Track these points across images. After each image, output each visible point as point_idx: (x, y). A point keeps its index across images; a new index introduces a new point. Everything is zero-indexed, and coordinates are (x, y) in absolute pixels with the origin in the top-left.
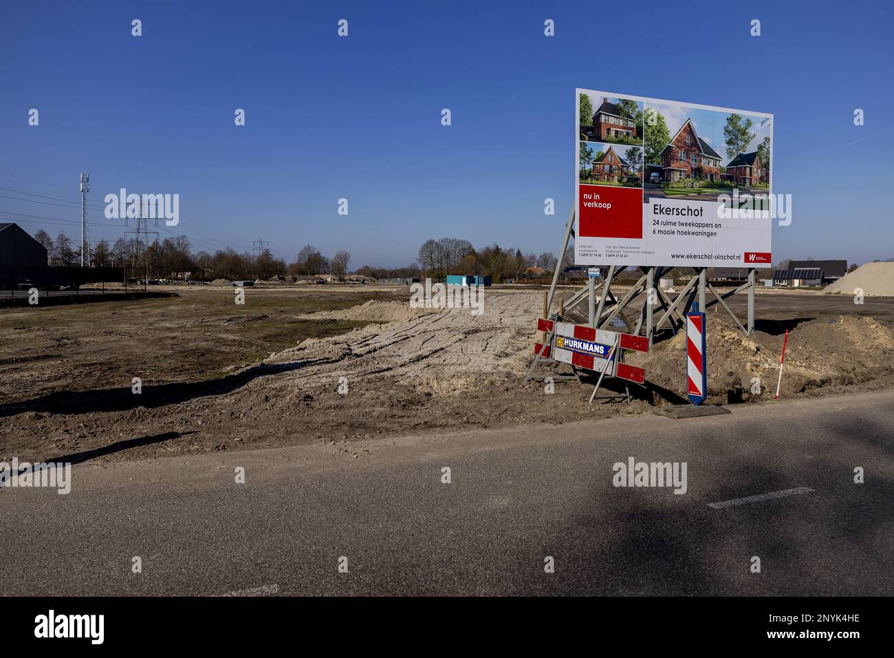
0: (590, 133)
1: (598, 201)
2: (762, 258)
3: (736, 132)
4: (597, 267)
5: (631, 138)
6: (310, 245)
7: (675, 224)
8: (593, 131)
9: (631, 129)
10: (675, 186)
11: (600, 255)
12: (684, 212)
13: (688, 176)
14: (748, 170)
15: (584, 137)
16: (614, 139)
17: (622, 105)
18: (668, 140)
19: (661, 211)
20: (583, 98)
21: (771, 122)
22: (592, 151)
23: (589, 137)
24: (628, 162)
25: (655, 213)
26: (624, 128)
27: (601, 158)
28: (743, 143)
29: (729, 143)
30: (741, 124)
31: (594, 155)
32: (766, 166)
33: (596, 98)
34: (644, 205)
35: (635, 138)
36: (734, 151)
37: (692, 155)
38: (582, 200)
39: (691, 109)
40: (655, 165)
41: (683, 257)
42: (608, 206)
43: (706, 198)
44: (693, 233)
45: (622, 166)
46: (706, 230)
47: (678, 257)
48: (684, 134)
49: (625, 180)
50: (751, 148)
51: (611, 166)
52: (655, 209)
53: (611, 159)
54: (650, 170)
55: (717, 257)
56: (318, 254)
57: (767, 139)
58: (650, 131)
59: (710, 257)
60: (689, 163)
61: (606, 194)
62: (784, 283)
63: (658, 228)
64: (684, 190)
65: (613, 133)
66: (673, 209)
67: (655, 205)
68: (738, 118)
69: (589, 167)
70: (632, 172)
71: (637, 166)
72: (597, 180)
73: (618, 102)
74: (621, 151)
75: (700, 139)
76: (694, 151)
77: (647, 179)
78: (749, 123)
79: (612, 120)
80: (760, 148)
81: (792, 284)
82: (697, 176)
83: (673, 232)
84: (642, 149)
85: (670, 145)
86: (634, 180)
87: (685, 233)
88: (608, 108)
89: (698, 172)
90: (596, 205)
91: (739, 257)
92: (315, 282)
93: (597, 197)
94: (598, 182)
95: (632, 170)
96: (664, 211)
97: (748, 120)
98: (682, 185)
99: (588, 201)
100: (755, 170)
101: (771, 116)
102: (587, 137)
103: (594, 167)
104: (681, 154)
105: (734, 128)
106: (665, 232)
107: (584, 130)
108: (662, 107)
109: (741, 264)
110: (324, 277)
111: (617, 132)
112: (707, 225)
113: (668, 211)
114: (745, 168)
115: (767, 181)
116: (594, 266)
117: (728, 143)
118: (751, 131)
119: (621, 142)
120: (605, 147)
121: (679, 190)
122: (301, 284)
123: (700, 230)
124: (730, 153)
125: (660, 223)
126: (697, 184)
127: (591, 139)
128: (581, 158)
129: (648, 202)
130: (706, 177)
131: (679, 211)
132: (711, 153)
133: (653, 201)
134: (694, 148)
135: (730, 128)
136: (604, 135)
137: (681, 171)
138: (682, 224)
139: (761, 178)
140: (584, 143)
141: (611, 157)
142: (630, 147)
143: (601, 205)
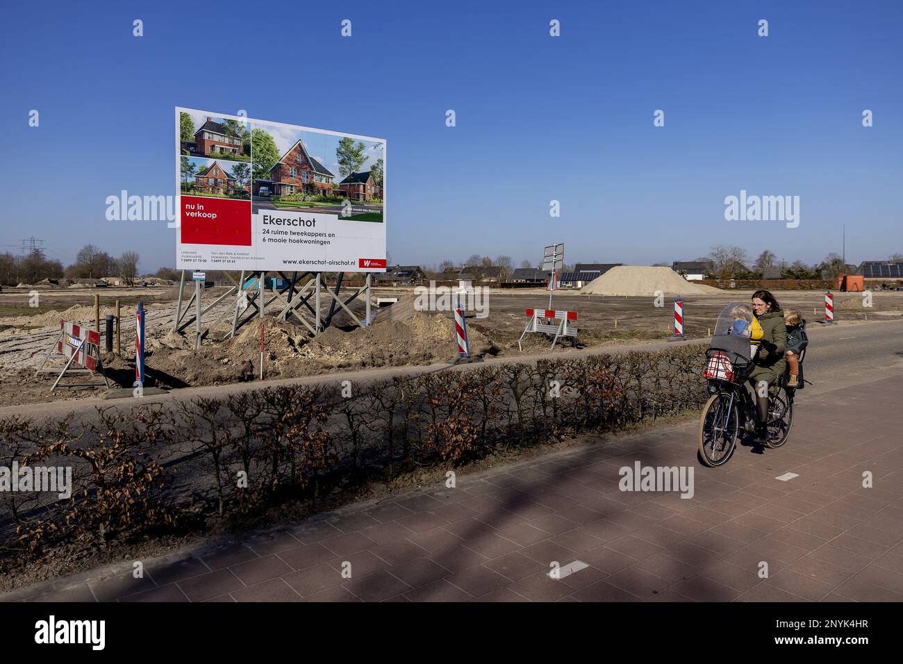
0: (192, 148)
1: (201, 211)
2: (377, 264)
3: (348, 154)
4: (203, 271)
5: (237, 155)
6: (92, 244)
7: (286, 233)
8: (195, 146)
9: (237, 146)
10: (286, 199)
11: (205, 261)
12: (295, 223)
13: (300, 191)
14: (362, 187)
15: (186, 153)
16: (219, 155)
17: (227, 124)
18: (278, 158)
19: (271, 221)
20: (183, 116)
21: (384, 146)
22: (194, 165)
23: (191, 152)
24: (234, 177)
25: (264, 223)
26: (230, 146)
27: (205, 172)
28: (356, 163)
29: (342, 162)
30: (354, 147)
31: (197, 169)
32: (380, 184)
33: (199, 117)
34: (253, 216)
35: (242, 155)
36: (347, 170)
37: (304, 172)
38: (183, 210)
39: (302, 131)
40: (264, 179)
41: (295, 262)
42: (214, 216)
43: (316, 211)
44: (306, 242)
45: (228, 180)
46: (319, 238)
47: (290, 262)
48: (295, 153)
49: (232, 192)
50: (364, 168)
51: (216, 180)
52: (265, 219)
53: (216, 174)
54: (258, 185)
55: (331, 263)
56: (105, 254)
57: (381, 161)
58: (258, 149)
59: (323, 263)
60: (300, 179)
61: (210, 205)
62: (570, 284)
63: (267, 236)
64: (295, 203)
65: (217, 150)
66: (284, 220)
67: (264, 216)
68: (351, 141)
69: (191, 180)
70: (239, 185)
71: (245, 180)
72: (201, 192)
73: (223, 122)
74: (227, 166)
75: (311, 159)
76: (306, 168)
77: (256, 193)
78: (362, 147)
79: (216, 138)
80: (374, 168)
81: (576, 285)
82: (309, 192)
83: (285, 241)
84: (250, 165)
85: (280, 162)
86: (243, 193)
87: (298, 241)
88: (210, 126)
89: (310, 188)
90: (199, 215)
91: (353, 263)
92: (95, 285)
93: (200, 207)
94: (202, 194)
95: (239, 184)
96: (274, 221)
97: (361, 144)
98: (293, 198)
99: (191, 211)
100: (369, 187)
101: (384, 141)
102: (188, 152)
103: (197, 181)
104: (291, 171)
105: (346, 149)
106: (276, 240)
107: (186, 146)
108: (271, 128)
109: (356, 269)
110: (111, 280)
111: (222, 149)
112: (320, 235)
113: (279, 221)
114: (359, 185)
115: (381, 197)
116: (199, 271)
117: (340, 163)
118: (364, 153)
119: (227, 158)
120: (209, 162)
121: (292, 203)
123: (313, 238)
124: (343, 172)
125: (270, 232)
126: (309, 198)
127: (192, 153)
128: (182, 171)
129: (257, 213)
130: (319, 192)
131: (291, 222)
132: (323, 171)
133: (262, 212)
134: (305, 166)
135: (343, 150)
136: (208, 150)
137: (292, 186)
138: (294, 234)
139: (375, 195)
140: (186, 158)
141: (216, 170)
142: (236, 163)
143: (205, 215)
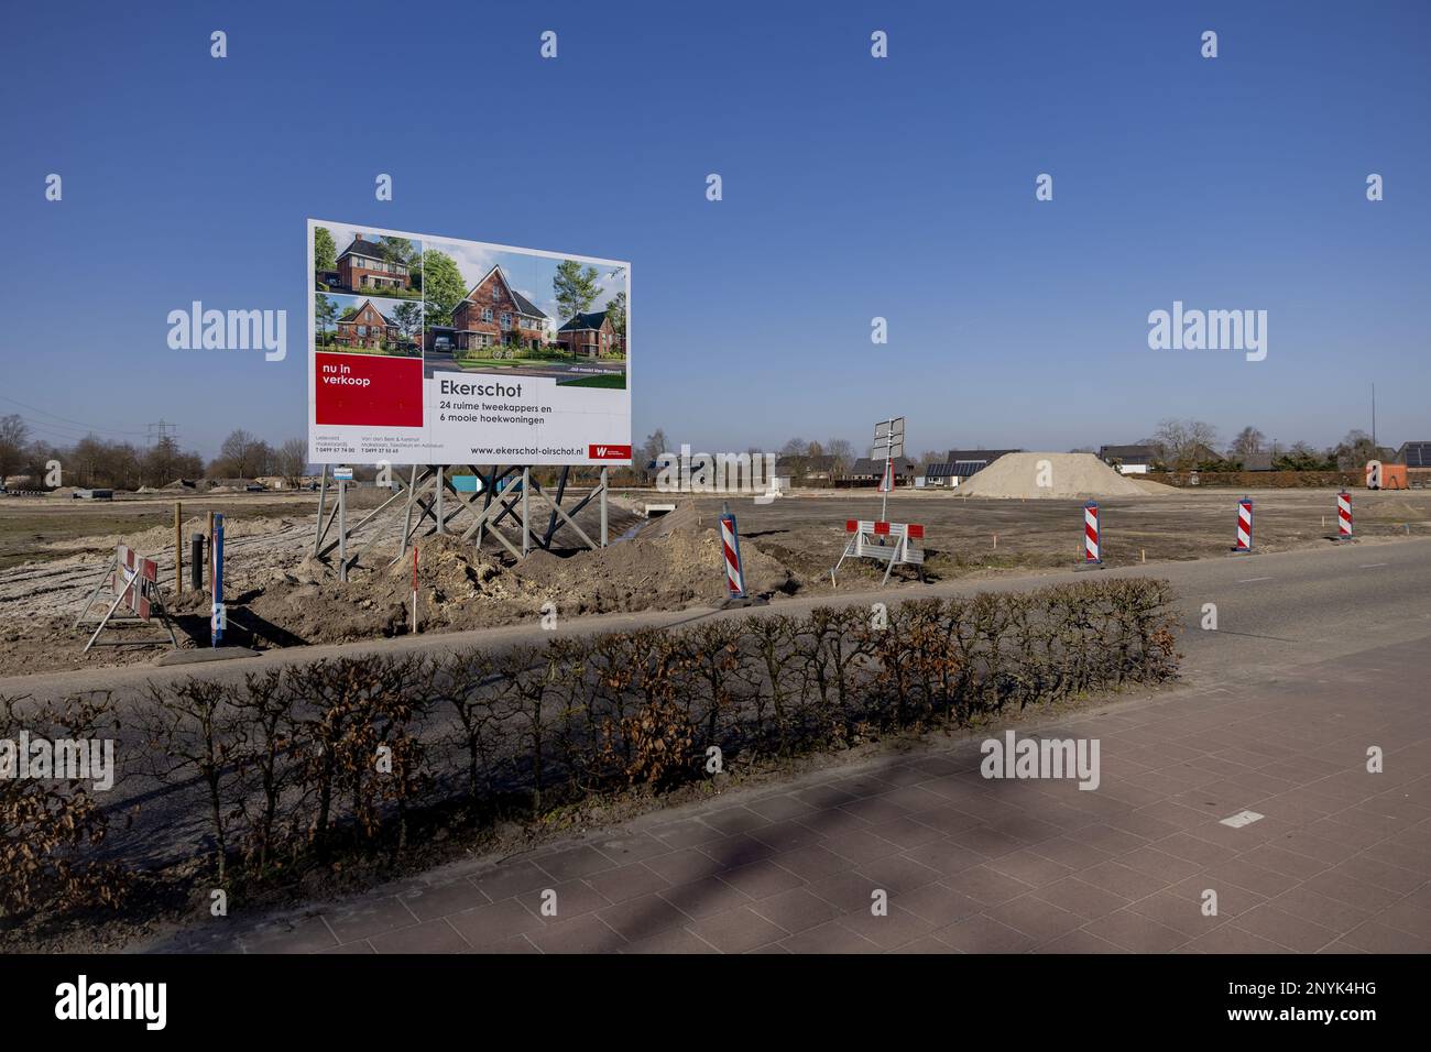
0: (332, 281)
1: (346, 375)
2: (617, 453)
3: (571, 285)
4: (348, 466)
5: (401, 290)
7: (476, 407)
8: (337, 277)
9: (400, 277)
10: (477, 355)
11: (352, 450)
12: (490, 391)
13: (497, 343)
14: (592, 336)
15: (322, 287)
16: (374, 290)
17: (385, 243)
18: (463, 293)
19: (453, 389)
20: (320, 233)
21: (628, 272)
22: (336, 306)
23: (331, 286)
24: (397, 323)
25: (443, 392)
26: (390, 276)
27: (353, 316)
28: (584, 300)
29: (562, 298)
30: (581, 275)
31: (340, 312)
32: (622, 330)
33: (342, 234)
34: (426, 382)
35: (408, 289)
36: (570, 310)
37: (503, 315)
38: (320, 374)
39: (501, 252)
40: (442, 326)
41: (490, 451)
42: (366, 382)
43: (527, 373)
44: (506, 420)
45: (387, 328)
46: (526, 414)
47: (482, 451)
48: (490, 286)
49: (393, 347)
50: (595, 307)
51: (369, 328)
52: (443, 387)
53: (369, 318)
54: (433, 335)
55: (545, 452)
57: (622, 296)
58: (433, 280)
59: (534, 451)
60: (498, 325)
61: (360, 366)
62: (940, 482)
63: (447, 412)
64: (490, 361)
65: (371, 283)
66: (473, 387)
67: (443, 382)
68: (576, 266)
69: (331, 328)
70: (405, 335)
71: (413, 328)
72: (346, 346)
73: (379, 240)
74: (385, 307)
75: (515, 293)
76: (506, 308)
77: (430, 346)
78: (592, 274)
79: (370, 265)
80: (611, 306)
81: (949, 483)
82: (511, 343)
83: (474, 419)
84: (421, 305)
85: (467, 300)
86: (410, 347)
87: (494, 419)
88: (361, 247)
89: (513, 338)
90: (344, 381)
91: (580, 452)
92: (245, 488)
93: (345, 369)
94: (348, 349)
95: (404, 334)
96: (458, 389)
97: (591, 270)
98: (487, 354)
99: (330, 375)
100: (604, 336)
101: (628, 266)
102: (327, 287)
103: (341, 329)
104: (484, 312)
105: (568, 279)
106: (460, 418)
107: (323, 277)
108: (452, 248)
109: (584, 460)
111: (378, 281)
112: (529, 409)
113: (465, 389)
114: (588, 332)
115: (623, 350)
116: (343, 465)
117: (560, 300)
118: (596, 284)
119: (385, 294)
120: (359, 301)
121: (486, 361)
122: (219, 493)
123: (519, 414)
124: (563, 313)
125: (452, 406)
126: (511, 354)
127: (333, 288)
128: (317, 316)
129: (432, 377)
130: (526, 344)
131: (484, 389)
132: (536, 313)
133: (439, 376)
134: (506, 305)
135: (563, 279)
136: (356, 284)
137: (485, 336)
138: (488, 408)
139: (614, 347)
140: (323, 296)
141: (369, 313)
142: (400, 302)
143: (352, 381)
